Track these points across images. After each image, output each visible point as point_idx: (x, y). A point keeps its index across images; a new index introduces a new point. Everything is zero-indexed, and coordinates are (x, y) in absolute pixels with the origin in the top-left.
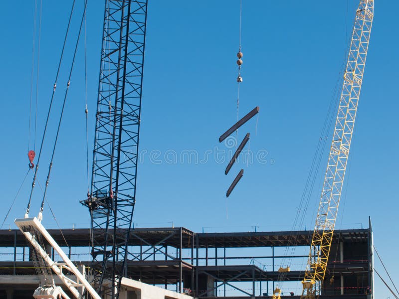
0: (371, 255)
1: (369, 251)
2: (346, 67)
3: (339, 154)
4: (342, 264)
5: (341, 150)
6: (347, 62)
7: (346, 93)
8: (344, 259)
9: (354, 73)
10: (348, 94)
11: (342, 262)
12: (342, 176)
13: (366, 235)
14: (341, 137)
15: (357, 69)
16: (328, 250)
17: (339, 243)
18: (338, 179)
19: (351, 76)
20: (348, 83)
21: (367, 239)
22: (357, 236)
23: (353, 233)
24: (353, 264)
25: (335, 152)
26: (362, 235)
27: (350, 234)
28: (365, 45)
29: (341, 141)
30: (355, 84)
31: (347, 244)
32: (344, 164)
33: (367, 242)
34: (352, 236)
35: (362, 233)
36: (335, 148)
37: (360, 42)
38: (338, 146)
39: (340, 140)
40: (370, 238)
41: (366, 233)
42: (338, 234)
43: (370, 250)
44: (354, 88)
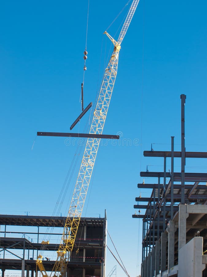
0: (105, 236)
1: (104, 233)
2: (95, 107)
3: (87, 166)
4: (85, 241)
5: (89, 163)
6: (97, 103)
8: (87, 237)
9: (101, 111)
10: (96, 125)
11: (85, 239)
12: (88, 181)
13: (102, 222)
14: (89, 154)
15: (103, 109)
16: (76, 231)
17: (84, 227)
18: (85, 183)
19: (99, 113)
20: (96, 118)
21: (103, 225)
22: (96, 222)
23: (93, 220)
24: (92, 242)
25: (84, 165)
26: (99, 222)
27: (91, 220)
28: (110, 93)
29: (89, 157)
30: (101, 119)
31: (88, 227)
32: (90, 173)
33: (103, 227)
34: (93, 222)
35: (100, 221)
36: (85, 162)
37: (107, 91)
38: (87, 160)
39: (89, 156)
40: (105, 224)
41: (102, 221)
42: (83, 220)
43: (105, 232)
44: (100, 122)
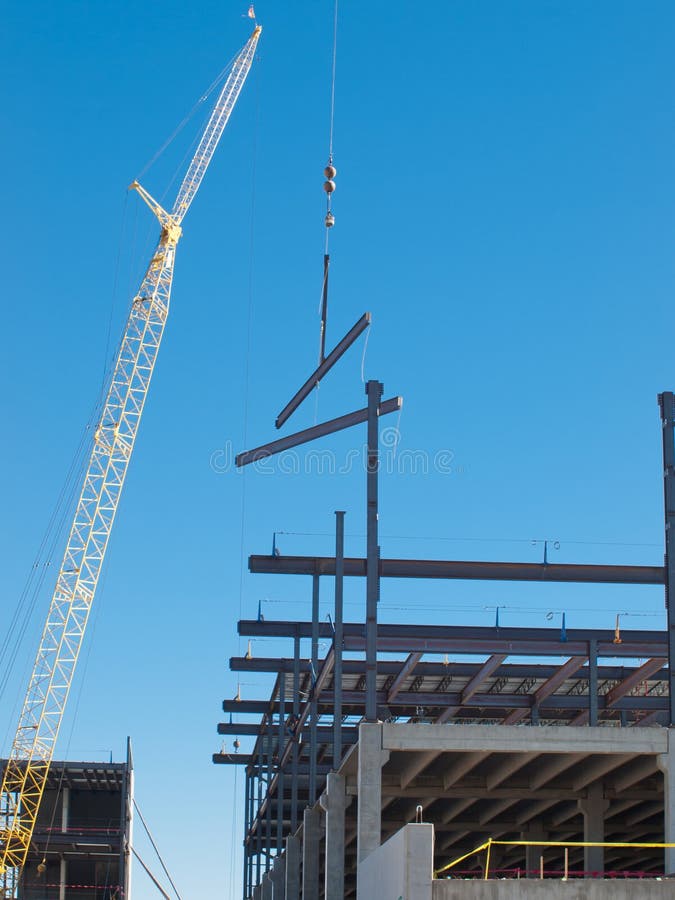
0: (129, 820)
1: (123, 811)
2: (100, 417)
3: (71, 601)
4: (64, 835)
5: (77, 593)
6: (104, 407)
7: (97, 472)
8: (70, 824)
9: (116, 430)
10: (102, 474)
11: (64, 830)
12: (75, 648)
13: (119, 777)
14: (79, 565)
15: (123, 423)
16: (36, 803)
17: (61, 791)
18: (66, 653)
19: (111, 436)
20: (102, 450)
21: (120, 785)
22: (100, 777)
23: (91, 771)
24: (87, 837)
25: (63, 597)
26: (110, 777)
27: (85, 771)
28: (145, 373)
29: (78, 574)
30: (118, 455)
31: (75, 792)
32: (80, 621)
33: (120, 792)
34: (90, 776)
35: (110, 771)
36: (65, 587)
37: (136, 366)
38: (72, 582)
39: (78, 571)
40: (128, 782)
41: (119, 772)
42: (59, 770)
43: (126, 808)
44: (115, 464)
